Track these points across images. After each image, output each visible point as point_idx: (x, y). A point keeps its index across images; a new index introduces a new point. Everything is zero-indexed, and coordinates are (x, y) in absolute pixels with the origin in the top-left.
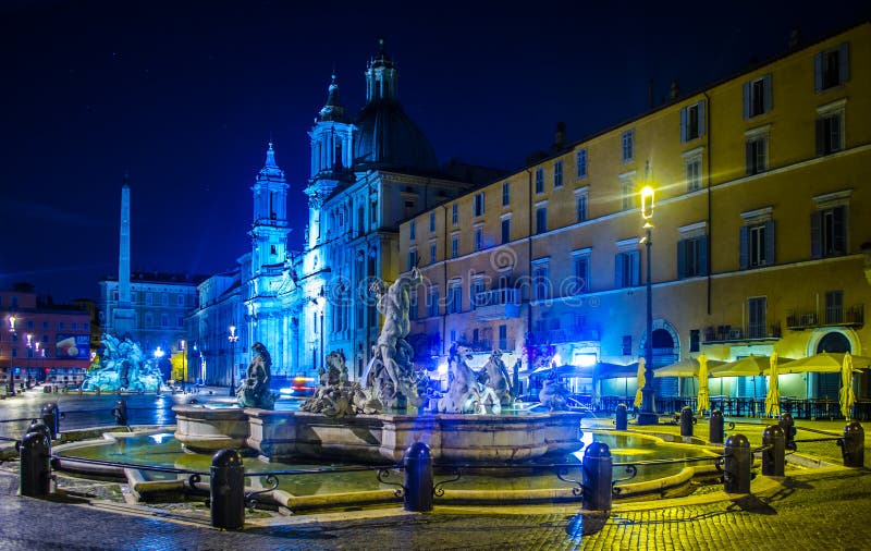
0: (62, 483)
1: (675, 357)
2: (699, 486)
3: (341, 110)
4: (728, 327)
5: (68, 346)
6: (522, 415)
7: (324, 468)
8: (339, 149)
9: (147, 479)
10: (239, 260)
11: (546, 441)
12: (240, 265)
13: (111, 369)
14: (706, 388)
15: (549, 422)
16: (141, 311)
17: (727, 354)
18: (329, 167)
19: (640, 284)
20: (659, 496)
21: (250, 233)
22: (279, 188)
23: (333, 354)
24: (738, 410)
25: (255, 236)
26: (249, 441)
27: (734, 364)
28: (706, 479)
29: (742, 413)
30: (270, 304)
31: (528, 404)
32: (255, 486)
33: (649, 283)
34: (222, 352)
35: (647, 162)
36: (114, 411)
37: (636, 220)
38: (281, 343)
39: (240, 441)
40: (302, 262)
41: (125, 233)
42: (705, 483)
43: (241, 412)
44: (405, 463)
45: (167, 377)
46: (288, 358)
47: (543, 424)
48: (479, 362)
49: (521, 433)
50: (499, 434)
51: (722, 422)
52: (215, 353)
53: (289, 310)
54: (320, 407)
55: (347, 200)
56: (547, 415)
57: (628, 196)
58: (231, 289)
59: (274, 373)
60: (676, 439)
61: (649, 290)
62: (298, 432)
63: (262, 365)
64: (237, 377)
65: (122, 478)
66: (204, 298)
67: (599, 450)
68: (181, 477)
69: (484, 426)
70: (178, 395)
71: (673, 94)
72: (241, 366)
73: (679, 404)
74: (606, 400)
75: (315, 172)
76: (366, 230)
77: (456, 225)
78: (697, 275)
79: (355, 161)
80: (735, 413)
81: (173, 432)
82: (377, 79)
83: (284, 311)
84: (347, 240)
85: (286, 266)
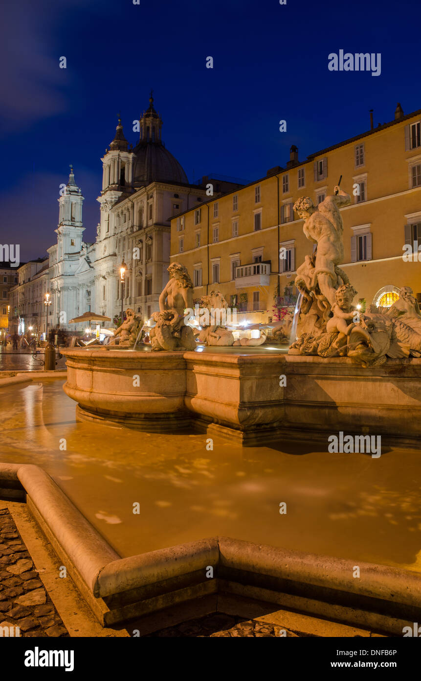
3: (125, 143)
8: (123, 170)
10: (48, 250)
12: (49, 254)
18: (116, 182)
21: (56, 231)
22: (77, 200)
25: (60, 233)
30: (69, 281)
40: (94, 249)
53: (84, 284)
55: (130, 204)
57: (360, 192)
66: (22, 278)
75: (105, 186)
76: (145, 225)
77: (217, 218)
79: (134, 179)
82: (148, 125)
83: (80, 285)
84: (129, 233)
85: (81, 254)
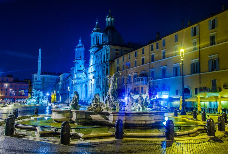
0: (17, 131)
1: (191, 96)
2: (200, 133)
3: (99, 29)
4: (206, 88)
5: (22, 92)
6: (148, 112)
7: (93, 127)
8: (98, 39)
9: (43, 130)
10: (71, 69)
11: (155, 119)
12: (71, 70)
13: (34, 99)
14: (200, 105)
15: (156, 114)
16: (43, 83)
17: (206, 95)
18: (96, 44)
19: (180, 76)
20: (188, 136)
21: (74, 62)
22: (82, 50)
23: (96, 94)
24: (210, 111)
25: (76, 63)
26: (72, 119)
27: (208, 98)
28: (201, 131)
29: (211, 112)
30: (79, 81)
31: (149, 109)
32: (73, 132)
33: (183, 75)
34: (65, 94)
35: (182, 42)
36: (34, 110)
37: (179, 58)
38: (82, 91)
39: (70, 119)
40: (88, 69)
41: (40, 61)
42: (201, 132)
43: (70, 111)
44: (116, 125)
45: (50, 101)
46: (84, 96)
47: (154, 114)
48: (136, 97)
49: (148, 117)
50: (141, 117)
51: (205, 115)
52: (64, 94)
53: (84, 82)
54: (92, 109)
55: (100, 53)
56: (155, 112)
57: (177, 52)
58: (68, 77)
59: (80, 100)
60: (192, 119)
61: (183, 77)
62: (86, 116)
63: (77, 97)
64: (69, 101)
65: (35, 130)
66: (61, 79)
67: (170, 122)
68: (52, 129)
69: (137, 115)
70: (53, 106)
71: (189, 24)
72: (71, 98)
73: (192, 109)
74: (171, 108)
75: (92, 45)
76: (106, 61)
77: (130, 60)
78: (196, 73)
79: (103, 43)
80: (209, 112)
81: (51, 116)
82: (109, 21)
83: (83, 83)
84: (100, 64)
85: (84, 70)
